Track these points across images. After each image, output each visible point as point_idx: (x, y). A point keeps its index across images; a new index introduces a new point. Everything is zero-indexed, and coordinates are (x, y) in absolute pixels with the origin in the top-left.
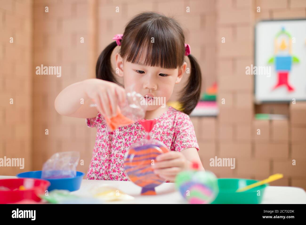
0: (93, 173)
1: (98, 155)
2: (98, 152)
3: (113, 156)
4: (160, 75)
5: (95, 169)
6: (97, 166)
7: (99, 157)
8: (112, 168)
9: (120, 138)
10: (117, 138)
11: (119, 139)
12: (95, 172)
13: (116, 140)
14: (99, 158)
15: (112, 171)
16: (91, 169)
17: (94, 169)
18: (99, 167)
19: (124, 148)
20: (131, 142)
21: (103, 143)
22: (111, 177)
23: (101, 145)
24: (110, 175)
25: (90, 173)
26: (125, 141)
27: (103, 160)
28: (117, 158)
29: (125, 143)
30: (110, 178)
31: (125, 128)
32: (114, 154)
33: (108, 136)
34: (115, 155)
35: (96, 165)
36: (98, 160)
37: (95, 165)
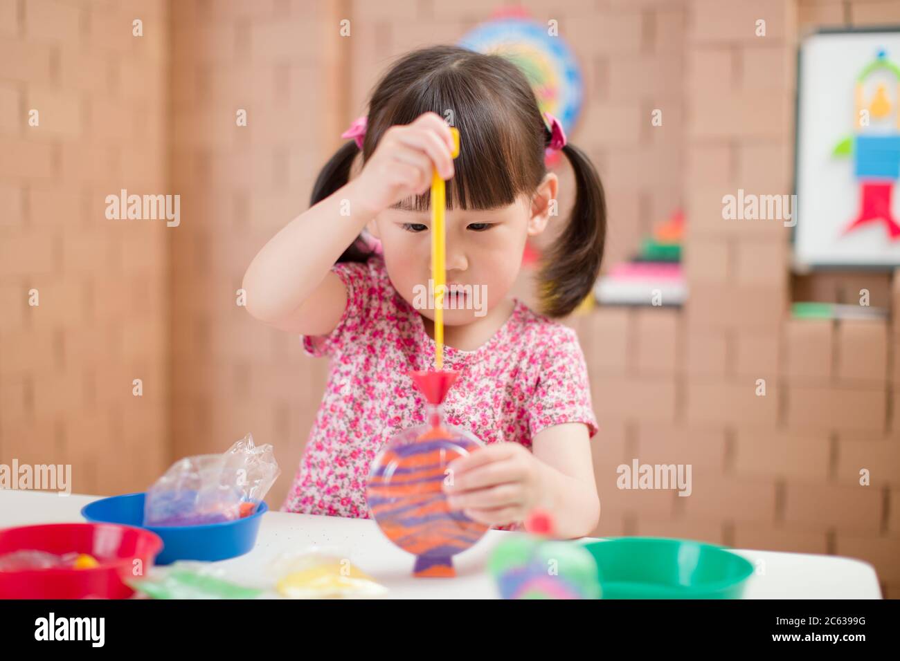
0: (311, 486)
1: (328, 435)
2: (327, 428)
3: (380, 441)
4: (472, 227)
5: (318, 475)
12: (318, 483)
16: (304, 472)
17: (314, 472)
18: (327, 470)
25: (304, 485)
32: (381, 436)
35: (320, 464)
37: (318, 463)
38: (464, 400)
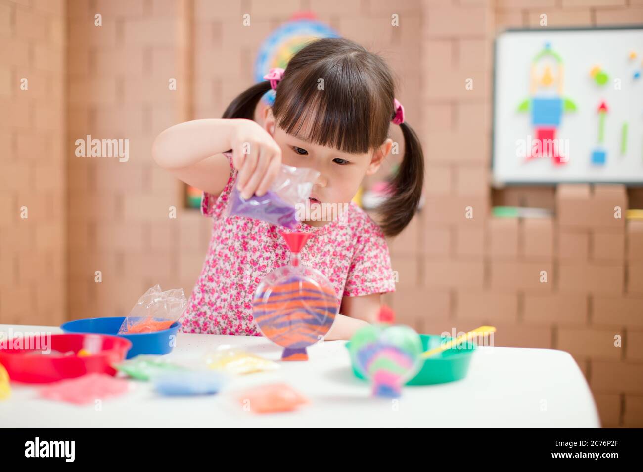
0: (204, 305)
1: (217, 272)
2: (216, 268)
4: (336, 161)
5: (209, 298)
6: (213, 291)
7: (218, 276)
8: (244, 301)
9: (268, 250)
10: (263, 250)
11: (265, 251)
12: (209, 303)
14: (218, 278)
15: (243, 305)
16: (200, 296)
17: (207, 296)
18: (216, 295)
19: (272, 269)
20: (285, 262)
21: (226, 252)
22: (239, 316)
23: (223, 255)
24: (238, 311)
25: (199, 304)
26: (275, 257)
27: (223, 283)
28: (256, 284)
29: (274, 261)
30: (236, 316)
33: (240, 243)
35: (211, 291)
36: (216, 282)
38: (313, 259)
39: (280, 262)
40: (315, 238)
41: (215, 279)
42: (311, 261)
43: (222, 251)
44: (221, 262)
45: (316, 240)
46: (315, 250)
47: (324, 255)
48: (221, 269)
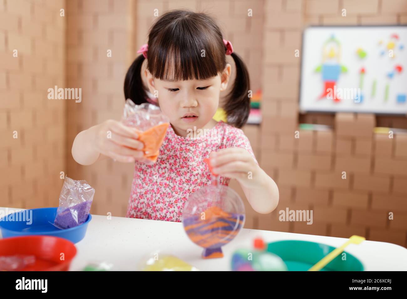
3: (156, 185)
4: (199, 88)
8: (156, 199)
9: (164, 163)
13: (159, 166)
15: (155, 202)
19: (169, 174)
20: (177, 166)
22: (154, 210)
24: (153, 206)
26: (169, 166)
28: (161, 186)
29: (169, 168)
31: (169, 150)
32: (156, 182)
34: (158, 183)
38: (197, 159)
39: (173, 168)
40: (196, 145)
41: (161, 201)
42: (195, 161)
43: (162, 182)
44: (163, 189)
45: (197, 147)
46: (198, 153)
47: (205, 156)
48: (164, 193)
